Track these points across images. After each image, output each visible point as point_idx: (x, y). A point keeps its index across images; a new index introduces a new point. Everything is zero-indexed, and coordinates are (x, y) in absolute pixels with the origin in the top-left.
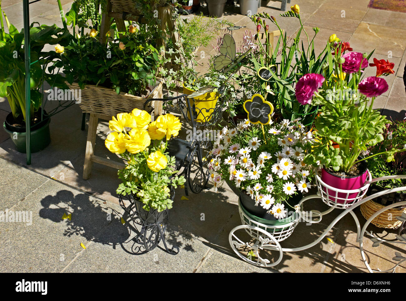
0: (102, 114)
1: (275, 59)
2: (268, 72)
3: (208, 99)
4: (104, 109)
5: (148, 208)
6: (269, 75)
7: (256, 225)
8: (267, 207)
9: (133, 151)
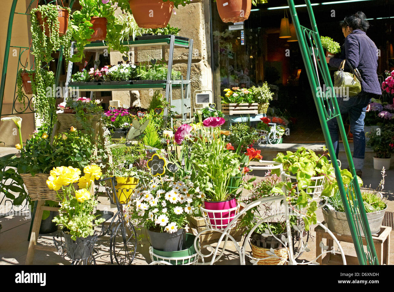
0: (46, 199)
1: (181, 161)
2: (174, 166)
3: (128, 183)
4: (48, 194)
5: (75, 238)
6: (176, 168)
7: (162, 260)
8: (163, 224)
9: (66, 182)
